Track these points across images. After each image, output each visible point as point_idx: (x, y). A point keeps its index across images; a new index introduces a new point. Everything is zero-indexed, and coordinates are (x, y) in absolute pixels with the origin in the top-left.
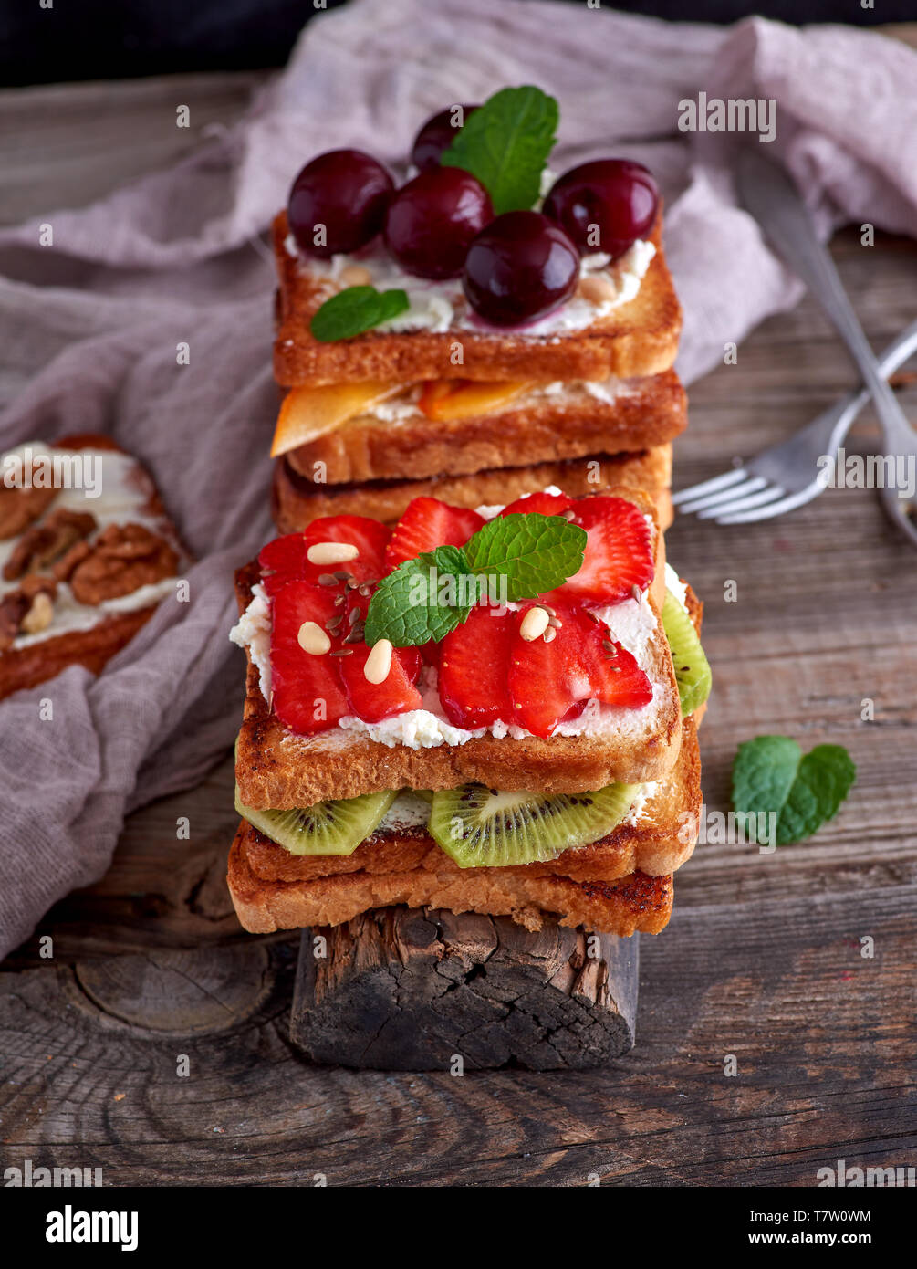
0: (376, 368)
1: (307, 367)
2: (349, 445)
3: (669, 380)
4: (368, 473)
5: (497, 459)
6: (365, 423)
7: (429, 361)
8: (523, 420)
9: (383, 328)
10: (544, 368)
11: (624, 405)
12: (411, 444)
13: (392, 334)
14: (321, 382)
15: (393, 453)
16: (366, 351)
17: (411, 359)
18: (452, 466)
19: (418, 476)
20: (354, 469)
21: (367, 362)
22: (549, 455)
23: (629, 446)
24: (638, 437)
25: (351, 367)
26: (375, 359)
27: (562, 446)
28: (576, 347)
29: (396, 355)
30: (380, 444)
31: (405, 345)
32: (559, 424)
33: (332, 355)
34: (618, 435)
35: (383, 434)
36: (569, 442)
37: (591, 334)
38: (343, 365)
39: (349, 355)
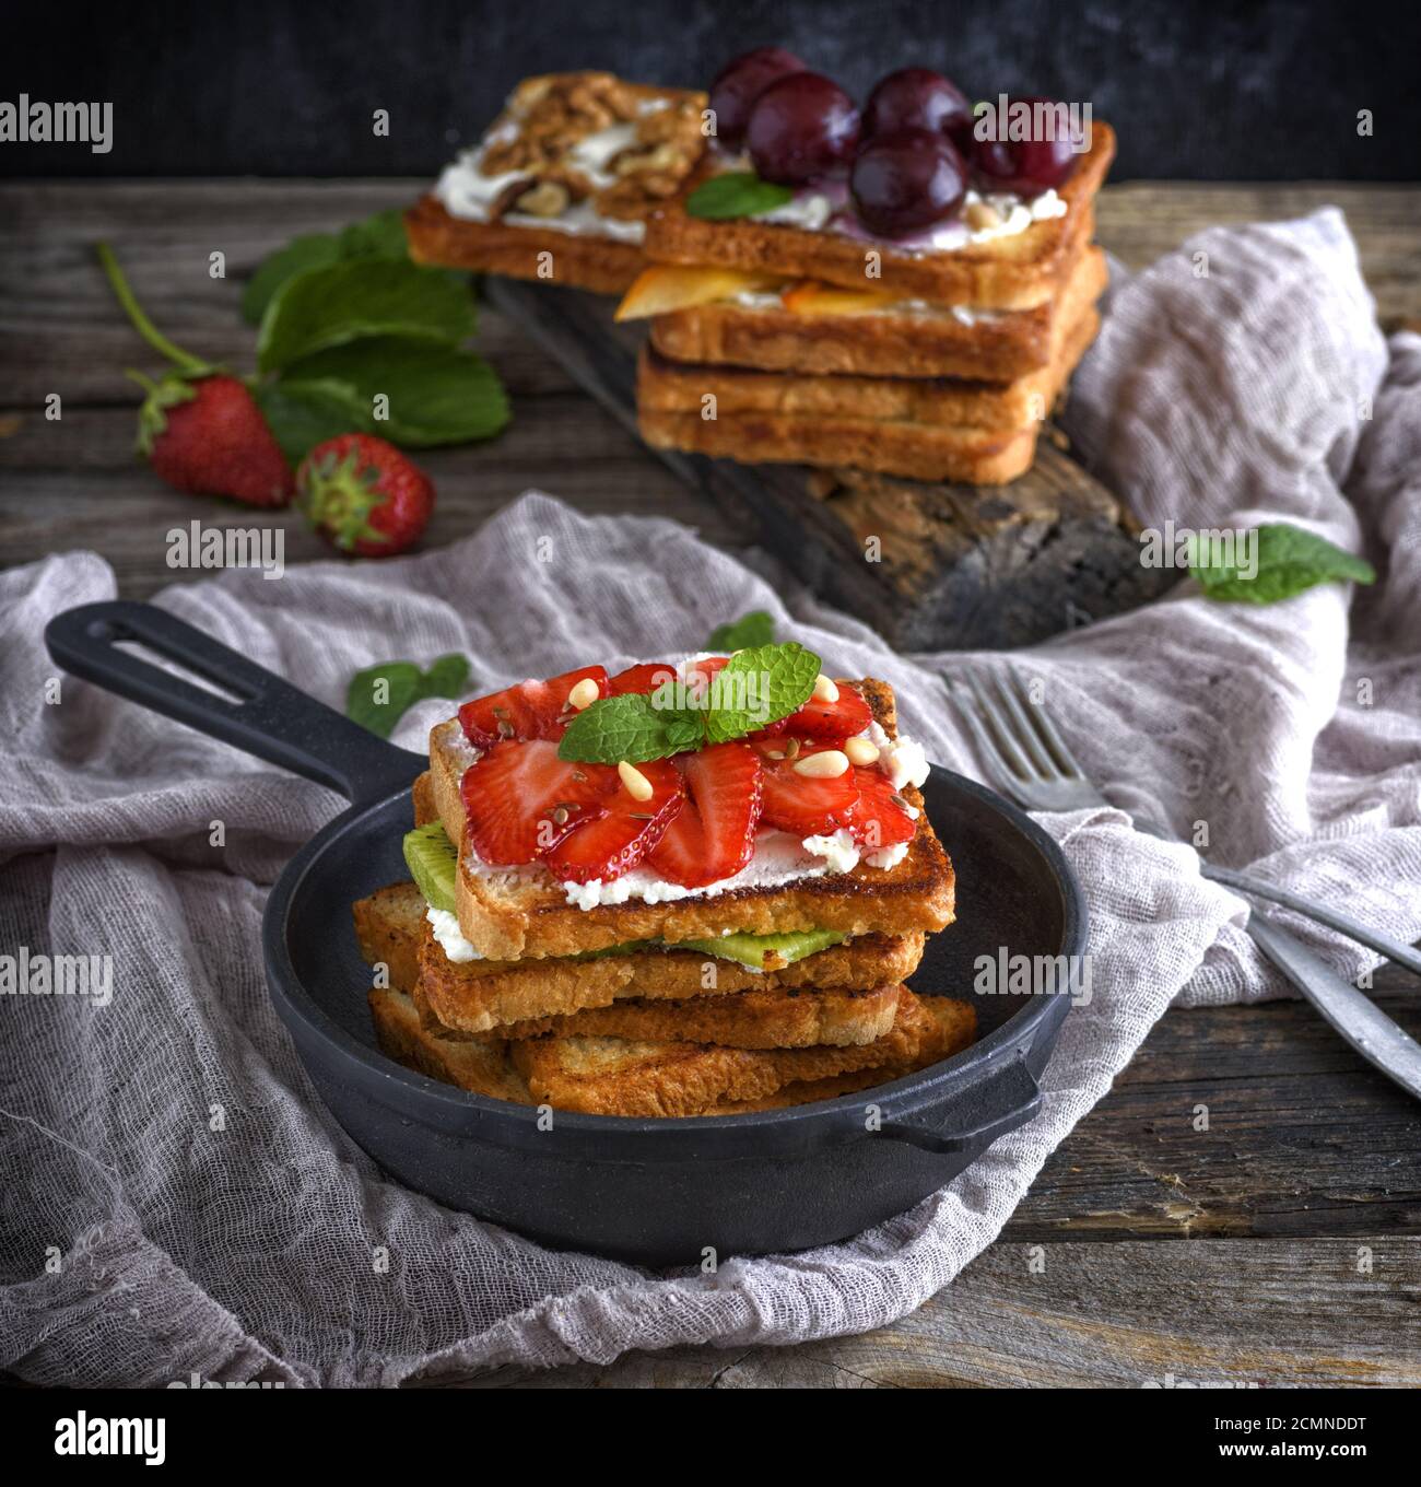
0: (740, 253)
1: (670, 241)
2: (703, 322)
3: (1038, 316)
4: (717, 355)
5: (847, 363)
6: (726, 306)
7: (793, 256)
8: (878, 328)
9: (758, 217)
10: (905, 283)
11: (982, 330)
12: (765, 331)
13: (765, 224)
14: (686, 260)
15: (743, 337)
16: (731, 235)
17: (776, 250)
18: (802, 362)
19: (767, 366)
20: (705, 350)
21: (731, 246)
22: (901, 369)
23: (981, 372)
24: (991, 364)
25: (714, 248)
26: (739, 245)
27: (914, 361)
28: (937, 267)
29: (761, 243)
30: (733, 328)
31: (771, 234)
32: (915, 339)
33: (697, 233)
34: (971, 358)
35: (738, 316)
36: (923, 358)
37: (957, 257)
38: (707, 245)
39: (714, 236)
